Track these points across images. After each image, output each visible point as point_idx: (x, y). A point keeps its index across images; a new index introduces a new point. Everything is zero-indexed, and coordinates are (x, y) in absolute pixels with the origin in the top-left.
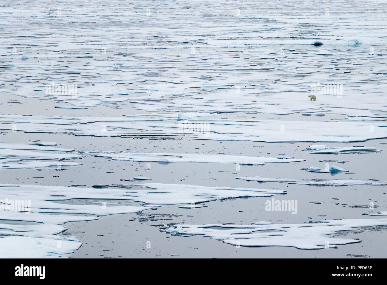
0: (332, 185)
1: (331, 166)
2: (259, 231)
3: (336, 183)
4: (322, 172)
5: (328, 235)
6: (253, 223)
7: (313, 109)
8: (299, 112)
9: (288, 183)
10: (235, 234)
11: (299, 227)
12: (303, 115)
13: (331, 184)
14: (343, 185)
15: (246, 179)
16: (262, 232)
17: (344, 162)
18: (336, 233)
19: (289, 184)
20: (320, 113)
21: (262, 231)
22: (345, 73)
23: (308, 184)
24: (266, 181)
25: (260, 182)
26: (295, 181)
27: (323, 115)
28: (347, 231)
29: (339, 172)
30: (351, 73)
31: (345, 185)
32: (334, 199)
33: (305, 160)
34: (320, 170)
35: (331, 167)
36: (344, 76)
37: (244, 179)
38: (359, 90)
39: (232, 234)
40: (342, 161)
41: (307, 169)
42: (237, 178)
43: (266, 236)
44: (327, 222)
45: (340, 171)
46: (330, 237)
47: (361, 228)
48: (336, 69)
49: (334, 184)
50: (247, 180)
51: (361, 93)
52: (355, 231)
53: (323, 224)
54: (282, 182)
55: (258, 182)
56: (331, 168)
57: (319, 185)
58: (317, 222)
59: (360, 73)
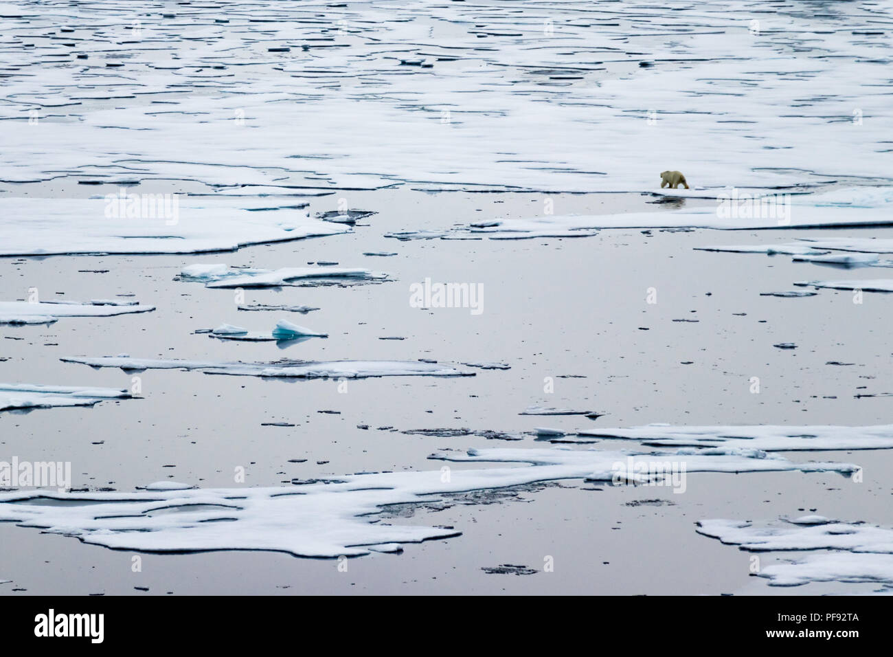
0: (326, 377)
1: (278, 323)
2: (166, 507)
3: (335, 371)
4: (255, 340)
5: (362, 516)
6: (139, 487)
7: (95, 166)
8: (65, 174)
9: (206, 373)
10: (102, 517)
11: (272, 496)
12: (80, 183)
13: (322, 374)
14: (355, 377)
15: (91, 363)
16: (175, 512)
17: (305, 311)
18: (379, 510)
19: (208, 375)
20: (126, 178)
21: (175, 508)
22: (108, 65)
23: (259, 373)
24: (142, 365)
25: (128, 370)
26: (223, 368)
27: (137, 183)
28: (410, 506)
29: (300, 338)
30: (127, 67)
31: (360, 377)
32: (326, 412)
33: (154, 309)
34: (245, 333)
35: (278, 325)
36: (115, 76)
37: (84, 363)
38: (183, 113)
39: (96, 518)
40: (301, 306)
41: (211, 331)
42: (65, 361)
43: (194, 522)
44: (343, 482)
45: (302, 335)
46: (371, 523)
47: (442, 496)
48: (80, 57)
49: (330, 375)
50: (92, 366)
51: (197, 122)
52: (430, 505)
53: (332, 484)
54: (189, 369)
55: (122, 370)
56: (276, 327)
57: (289, 377)
58: (313, 482)
59: (151, 65)
